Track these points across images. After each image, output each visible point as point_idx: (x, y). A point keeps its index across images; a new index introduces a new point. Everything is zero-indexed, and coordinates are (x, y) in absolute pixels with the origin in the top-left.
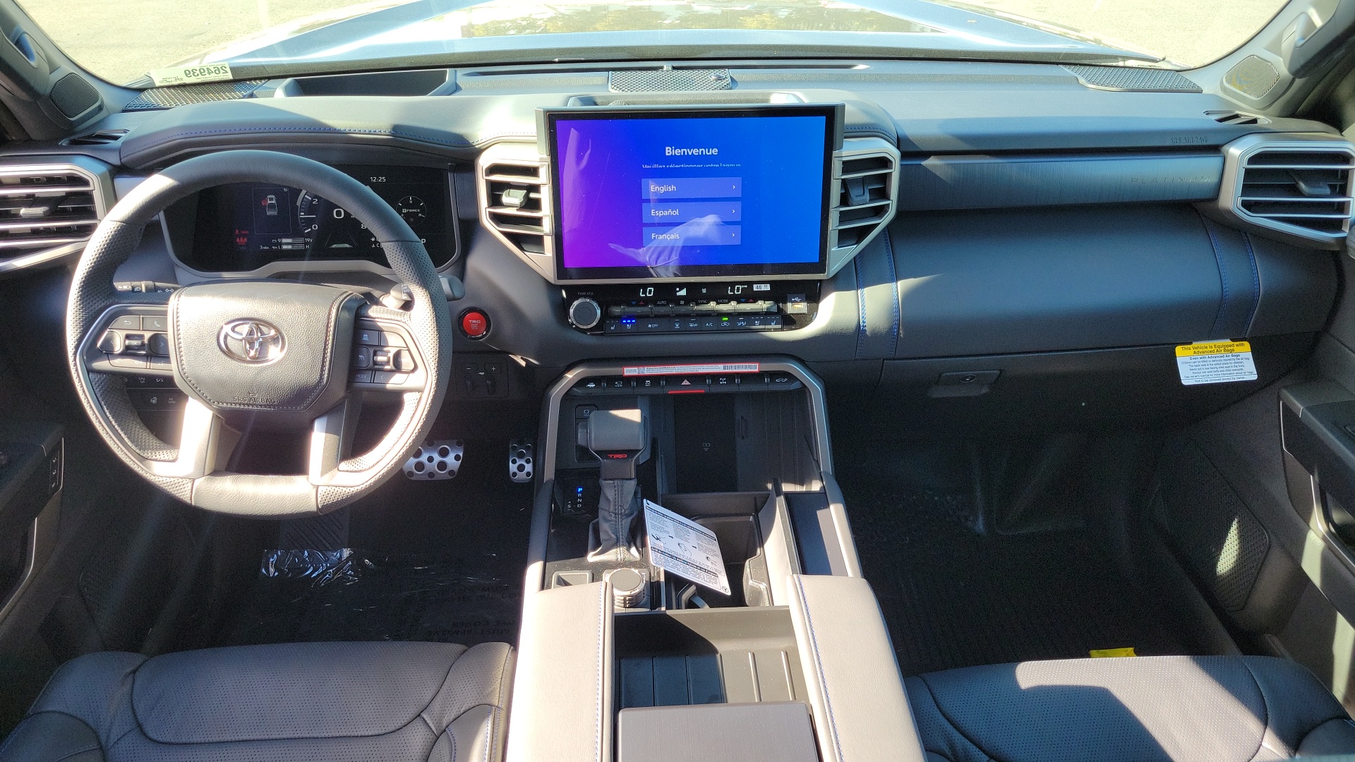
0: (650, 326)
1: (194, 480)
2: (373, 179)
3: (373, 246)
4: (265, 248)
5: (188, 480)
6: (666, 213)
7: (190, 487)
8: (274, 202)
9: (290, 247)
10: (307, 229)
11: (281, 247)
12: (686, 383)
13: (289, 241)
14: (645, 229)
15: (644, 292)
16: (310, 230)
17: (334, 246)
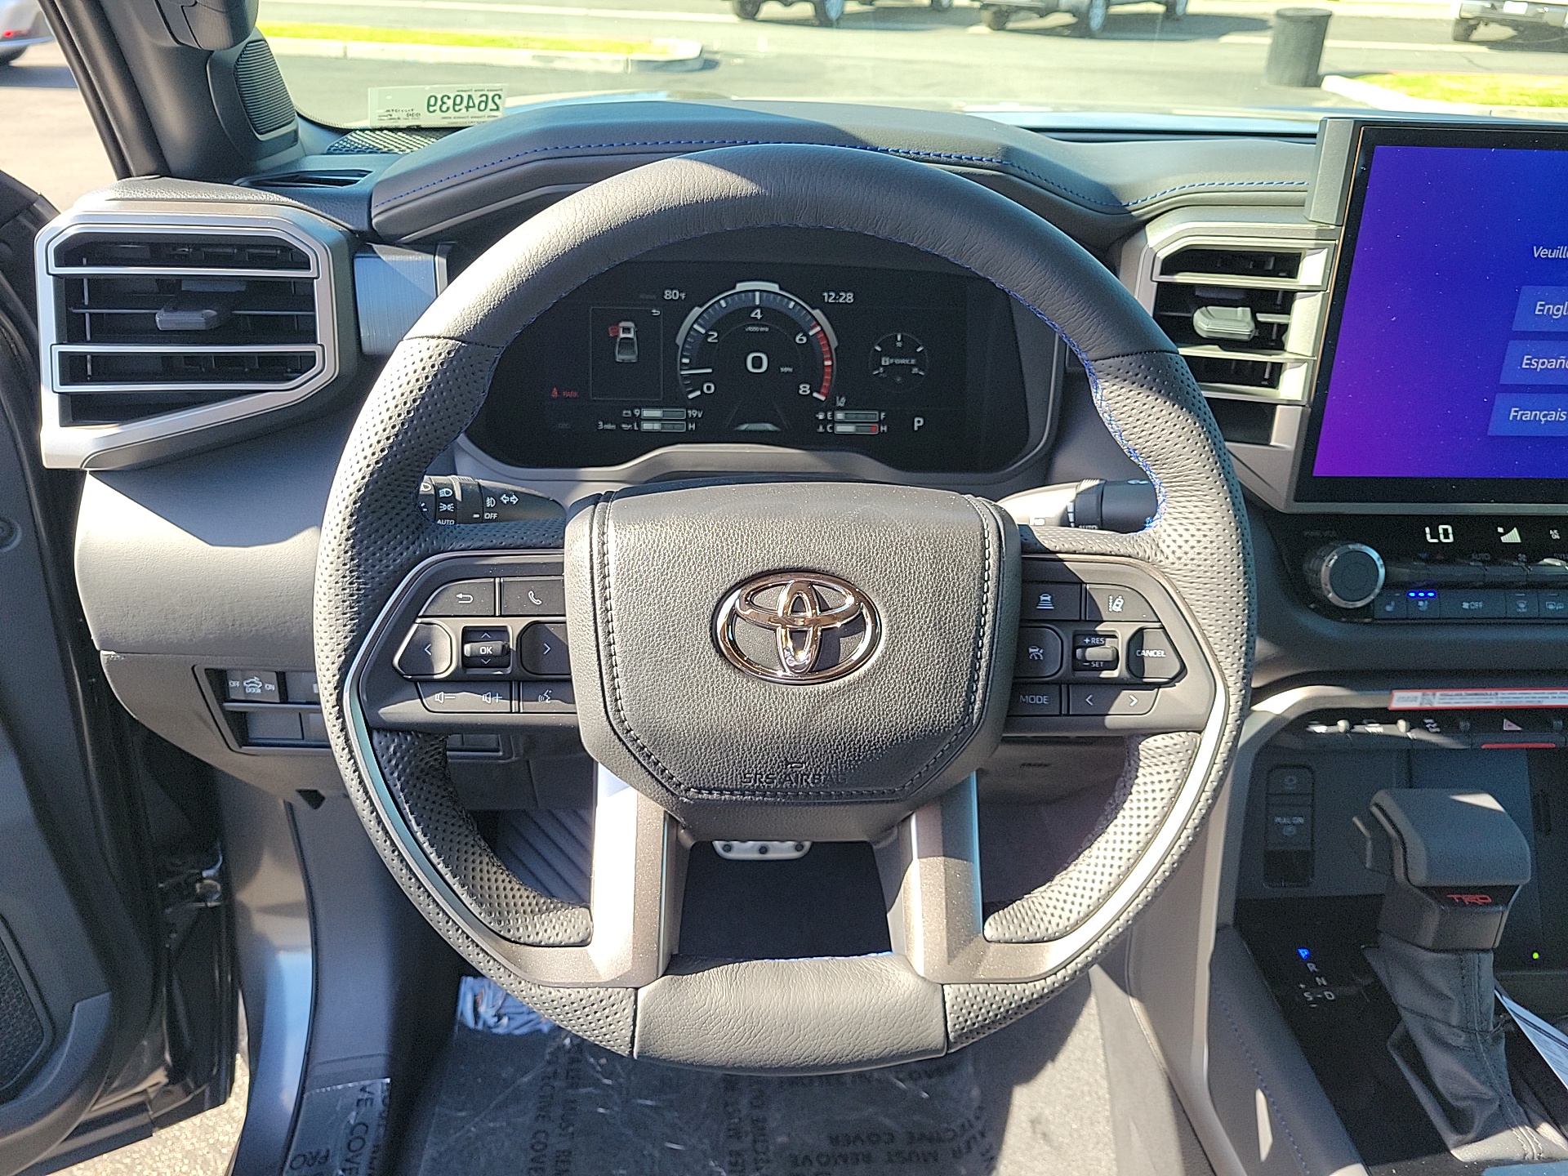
0: (1466, 605)
1: (637, 989)
2: (829, 296)
3: (821, 429)
4: (609, 426)
5: (622, 991)
6: (1553, 364)
7: (629, 1011)
8: (631, 335)
9: (657, 426)
10: (691, 392)
11: (638, 426)
12: (1508, 726)
13: (657, 413)
14: (1500, 399)
15: (1435, 535)
16: (698, 393)
17: (744, 427)
